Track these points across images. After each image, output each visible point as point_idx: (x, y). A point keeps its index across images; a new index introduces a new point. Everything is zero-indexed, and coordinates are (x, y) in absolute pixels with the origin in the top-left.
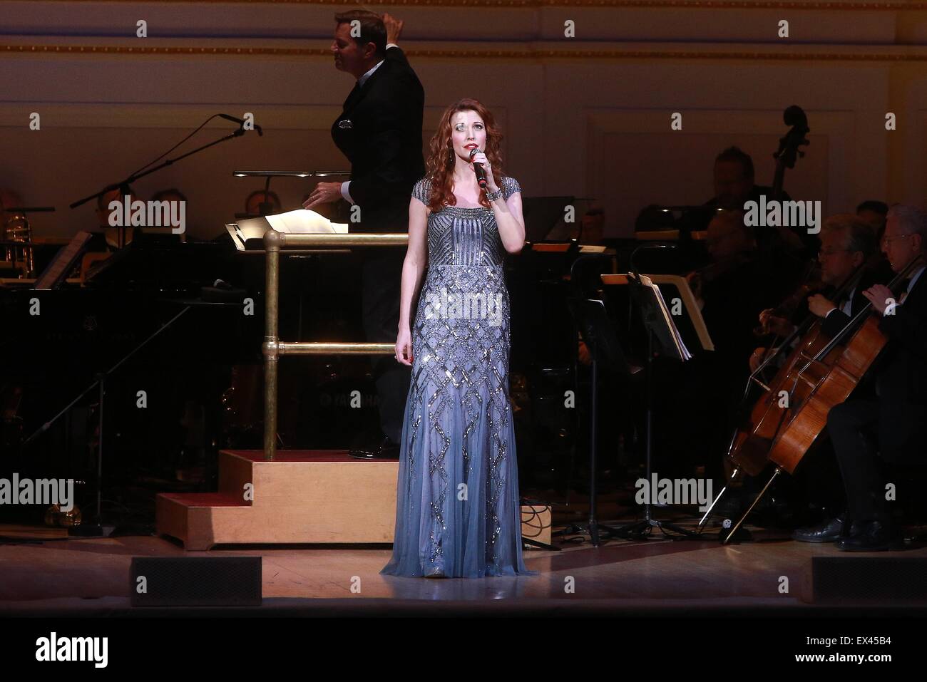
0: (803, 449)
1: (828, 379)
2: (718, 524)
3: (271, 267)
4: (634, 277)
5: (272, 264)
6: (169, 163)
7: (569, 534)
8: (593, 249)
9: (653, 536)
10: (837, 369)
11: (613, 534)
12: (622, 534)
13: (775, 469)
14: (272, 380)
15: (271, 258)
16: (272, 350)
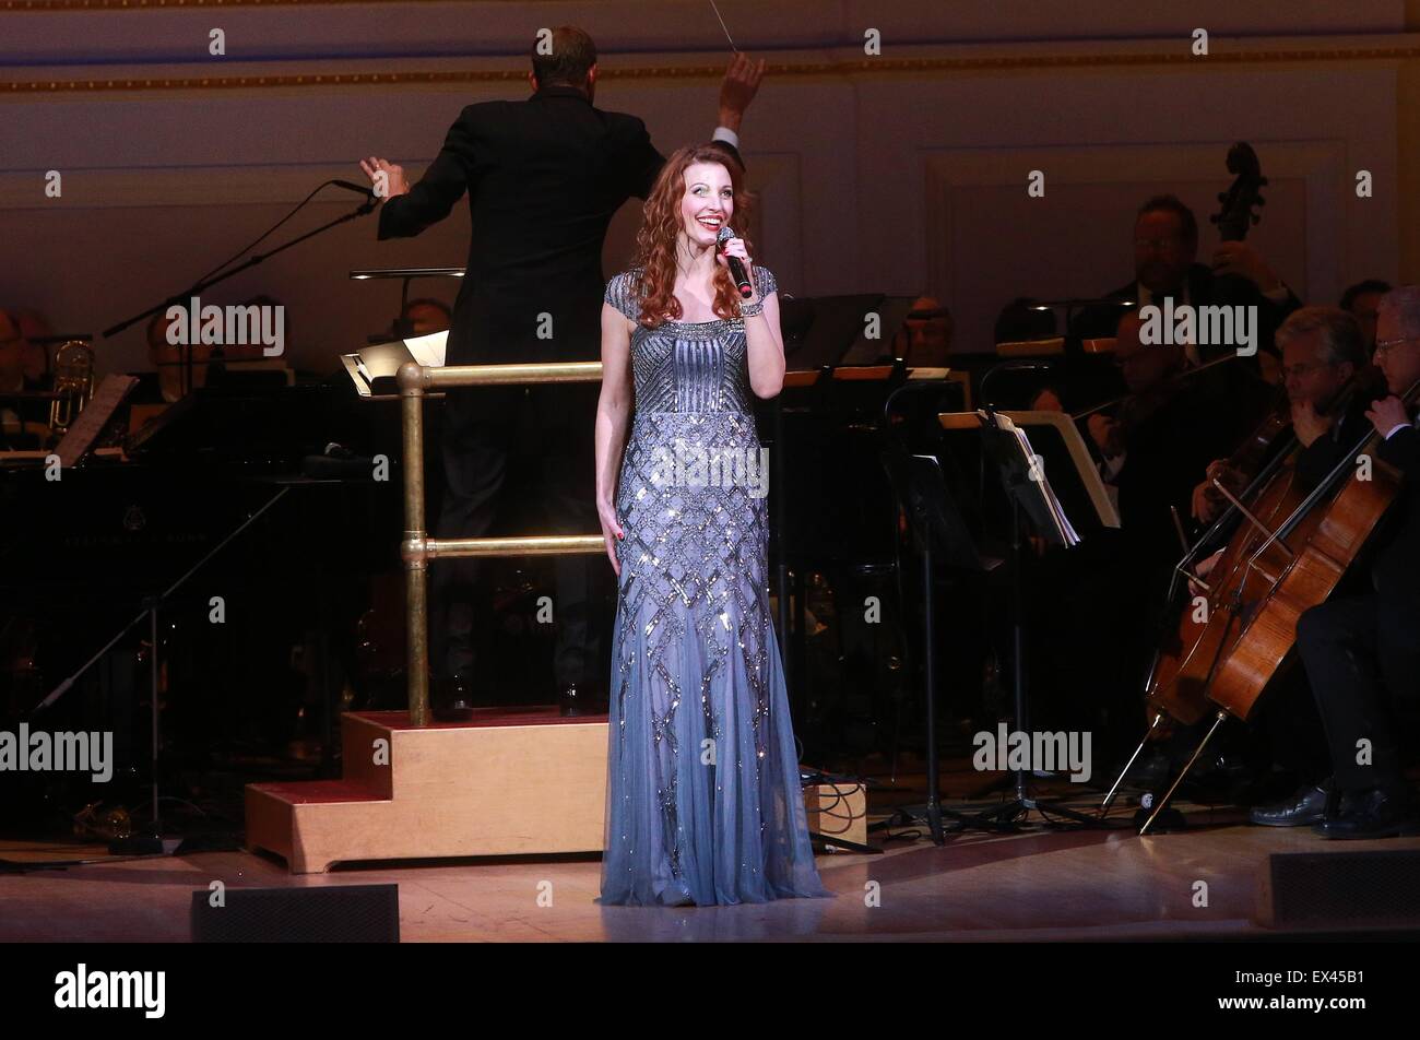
0: (1261, 681)
1: (1297, 569)
2: (1134, 802)
3: (410, 422)
4: (987, 417)
5: (412, 417)
6: (257, 260)
7: (898, 826)
8: (929, 373)
9: (1030, 824)
10: (1311, 551)
11: (966, 824)
12: (980, 824)
13: (1217, 714)
14: (417, 599)
15: (410, 407)
16: (417, 552)
